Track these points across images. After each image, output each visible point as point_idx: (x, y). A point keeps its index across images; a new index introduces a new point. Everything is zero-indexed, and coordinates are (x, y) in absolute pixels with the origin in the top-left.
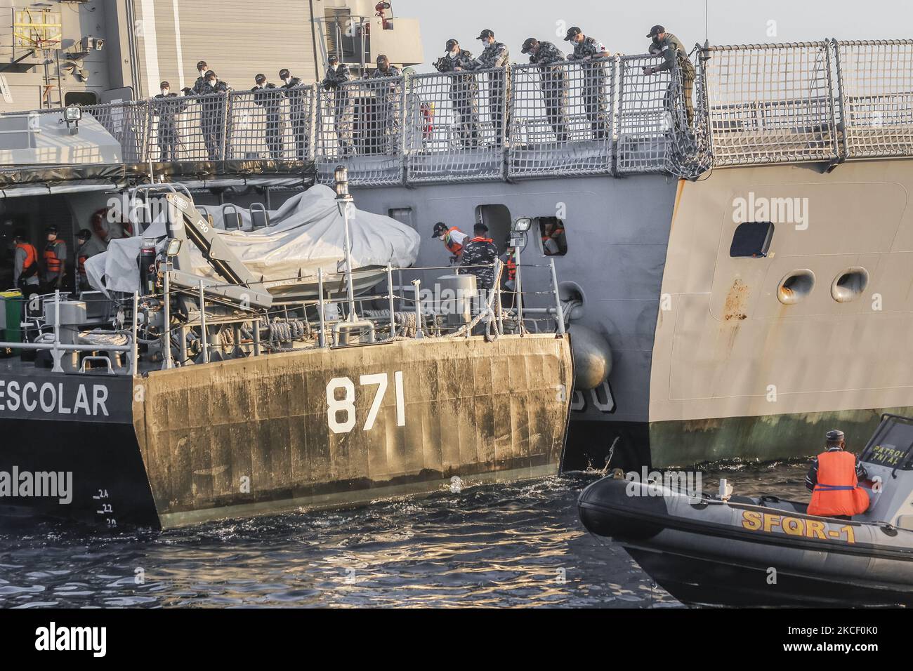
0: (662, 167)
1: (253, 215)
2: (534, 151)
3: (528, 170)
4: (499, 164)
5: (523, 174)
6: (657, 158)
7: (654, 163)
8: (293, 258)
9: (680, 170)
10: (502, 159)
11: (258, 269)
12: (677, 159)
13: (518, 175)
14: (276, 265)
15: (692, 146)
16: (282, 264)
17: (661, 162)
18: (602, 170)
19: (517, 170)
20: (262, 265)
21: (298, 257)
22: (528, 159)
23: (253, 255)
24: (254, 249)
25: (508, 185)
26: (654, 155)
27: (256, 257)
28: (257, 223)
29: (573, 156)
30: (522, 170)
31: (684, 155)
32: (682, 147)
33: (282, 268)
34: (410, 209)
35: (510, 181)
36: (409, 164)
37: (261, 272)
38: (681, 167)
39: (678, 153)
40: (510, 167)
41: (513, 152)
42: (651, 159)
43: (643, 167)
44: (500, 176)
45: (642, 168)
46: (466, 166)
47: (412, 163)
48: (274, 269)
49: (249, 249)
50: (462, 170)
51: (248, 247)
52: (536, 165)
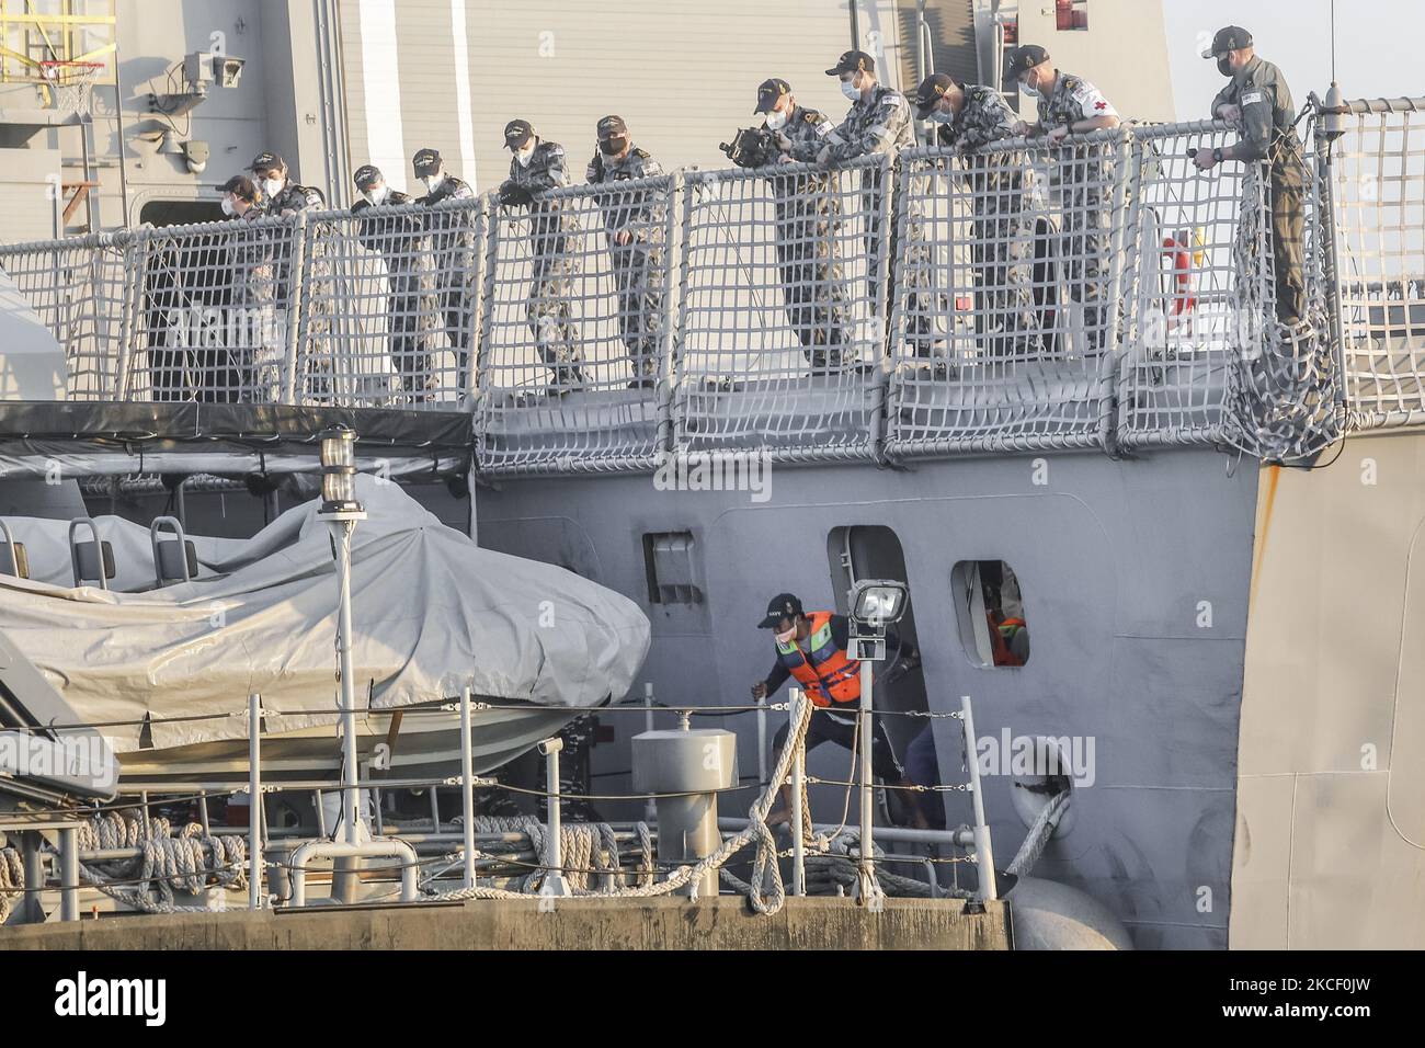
0: (1214, 432)
1: (159, 548)
2: (948, 383)
3: (931, 434)
4: (868, 414)
5: (918, 446)
6: (1205, 407)
7: (1198, 419)
8: (235, 667)
9: (1256, 439)
10: (874, 403)
11: (133, 695)
12: (1247, 409)
13: (907, 447)
14: (183, 685)
15: (1287, 376)
16: (202, 683)
17: (1214, 416)
18: (1085, 437)
19: (906, 434)
20: (142, 683)
21: (250, 666)
22: (930, 407)
23: (117, 654)
24: (119, 640)
25: (890, 472)
26: (1198, 400)
27: (123, 659)
28: (167, 569)
29: (1028, 397)
30: (918, 434)
31: (1264, 398)
32: (1262, 375)
33: (201, 693)
34: (686, 535)
35: (900, 465)
36: (676, 415)
37: (143, 702)
38: (1260, 430)
39: (1253, 395)
40: (891, 424)
41: (899, 386)
42: (1190, 409)
43: (1173, 429)
44: (870, 449)
45: (1170, 434)
46: (798, 422)
47: (684, 410)
48: (179, 695)
49: (110, 636)
50: (788, 433)
51: (104, 633)
52: (964, 422)
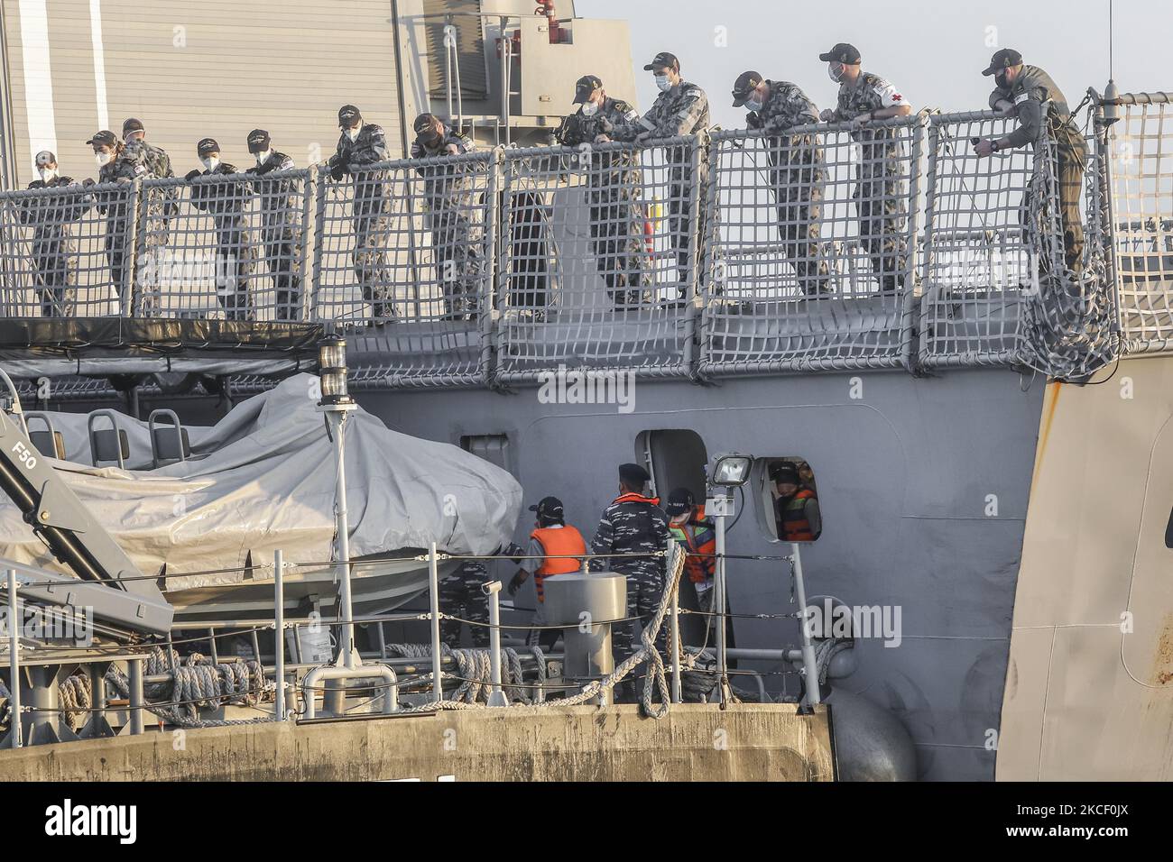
0: (1010, 355)
1: (155, 435)
2: (755, 317)
3: (741, 357)
4: (681, 343)
5: (729, 366)
6: (1001, 336)
7: (995, 345)
8: (233, 529)
9: (1047, 361)
10: (687, 332)
11: (155, 551)
12: (1041, 338)
13: (719, 367)
14: (195, 543)
15: (1074, 311)
16: (208, 541)
17: (1009, 343)
18: (888, 359)
19: (717, 357)
20: (164, 542)
21: (244, 527)
22: (740, 334)
23: (146, 519)
24: (147, 508)
25: (699, 388)
26: (995, 330)
27: (151, 524)
28: (163, 454)
29: (831, 328)
30: (729, 357)
31: (1056, 329)
32: (1054, 311)
33: (206, 549)
34: (502, 437)
35: (705, 381)
36: (500, 342)
37: (162, 556)
38: (1051, 355)
39: (1045, 326)
40: (703, 350)
41: (711, 319)
42: (988, 337)
43: (971, 354)
44: (684, 368)
45: (969, 356)
46: (615, 347)
47: (506, 338)
48: (190, 551)
49: (139, 506)
50: (607, 356)
51: (135, 503)
52: (758, 347)
